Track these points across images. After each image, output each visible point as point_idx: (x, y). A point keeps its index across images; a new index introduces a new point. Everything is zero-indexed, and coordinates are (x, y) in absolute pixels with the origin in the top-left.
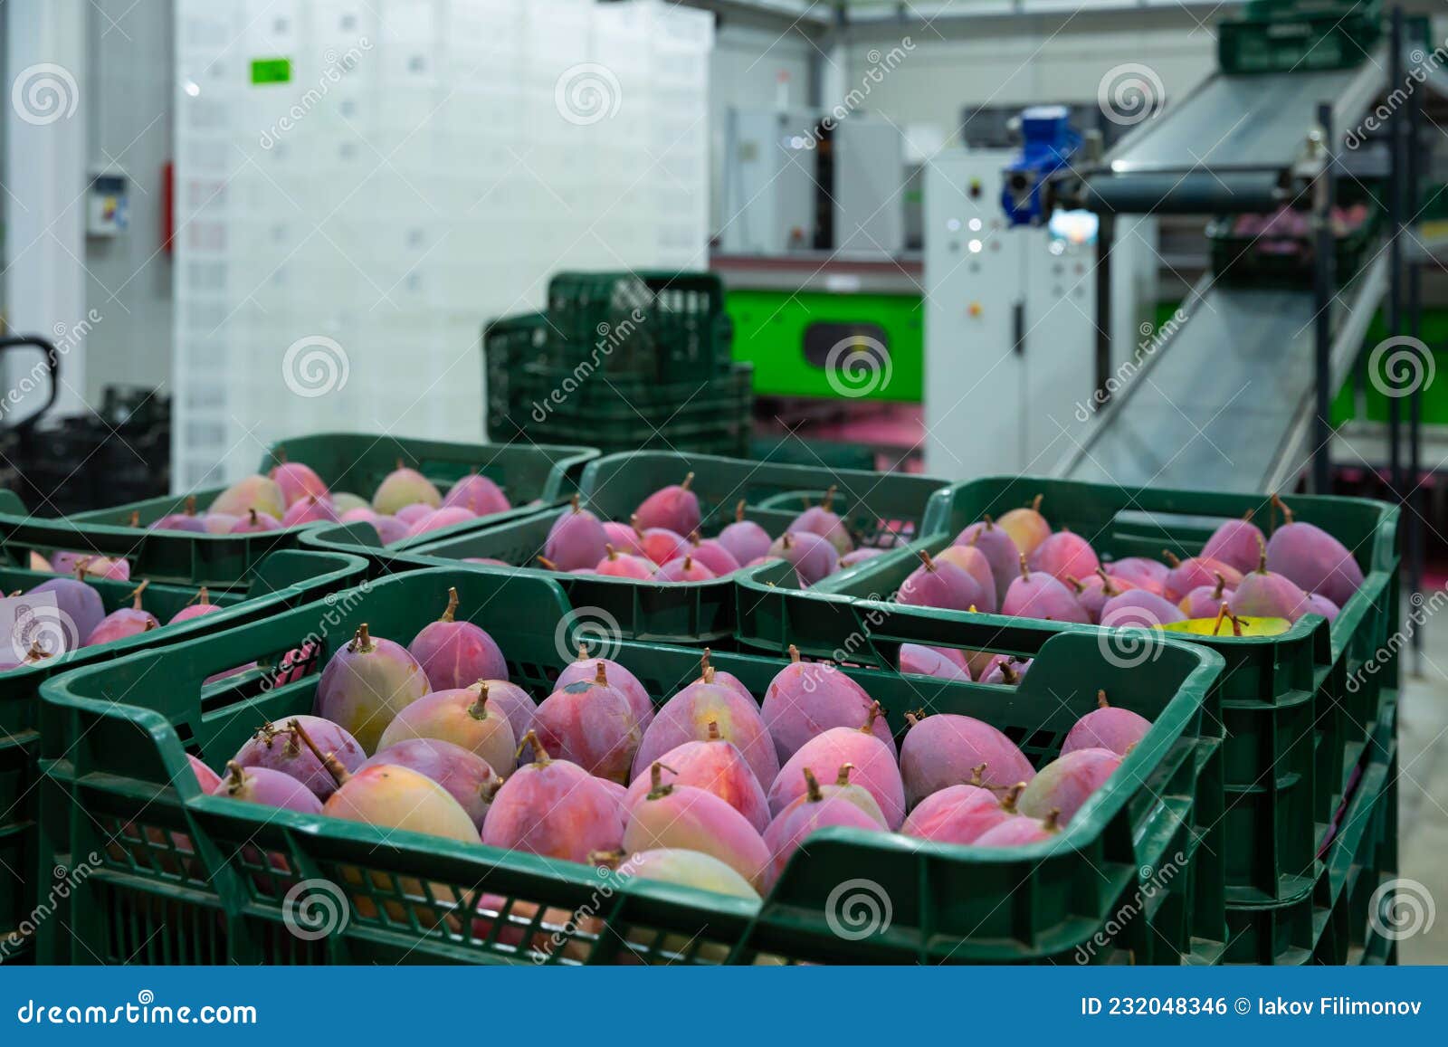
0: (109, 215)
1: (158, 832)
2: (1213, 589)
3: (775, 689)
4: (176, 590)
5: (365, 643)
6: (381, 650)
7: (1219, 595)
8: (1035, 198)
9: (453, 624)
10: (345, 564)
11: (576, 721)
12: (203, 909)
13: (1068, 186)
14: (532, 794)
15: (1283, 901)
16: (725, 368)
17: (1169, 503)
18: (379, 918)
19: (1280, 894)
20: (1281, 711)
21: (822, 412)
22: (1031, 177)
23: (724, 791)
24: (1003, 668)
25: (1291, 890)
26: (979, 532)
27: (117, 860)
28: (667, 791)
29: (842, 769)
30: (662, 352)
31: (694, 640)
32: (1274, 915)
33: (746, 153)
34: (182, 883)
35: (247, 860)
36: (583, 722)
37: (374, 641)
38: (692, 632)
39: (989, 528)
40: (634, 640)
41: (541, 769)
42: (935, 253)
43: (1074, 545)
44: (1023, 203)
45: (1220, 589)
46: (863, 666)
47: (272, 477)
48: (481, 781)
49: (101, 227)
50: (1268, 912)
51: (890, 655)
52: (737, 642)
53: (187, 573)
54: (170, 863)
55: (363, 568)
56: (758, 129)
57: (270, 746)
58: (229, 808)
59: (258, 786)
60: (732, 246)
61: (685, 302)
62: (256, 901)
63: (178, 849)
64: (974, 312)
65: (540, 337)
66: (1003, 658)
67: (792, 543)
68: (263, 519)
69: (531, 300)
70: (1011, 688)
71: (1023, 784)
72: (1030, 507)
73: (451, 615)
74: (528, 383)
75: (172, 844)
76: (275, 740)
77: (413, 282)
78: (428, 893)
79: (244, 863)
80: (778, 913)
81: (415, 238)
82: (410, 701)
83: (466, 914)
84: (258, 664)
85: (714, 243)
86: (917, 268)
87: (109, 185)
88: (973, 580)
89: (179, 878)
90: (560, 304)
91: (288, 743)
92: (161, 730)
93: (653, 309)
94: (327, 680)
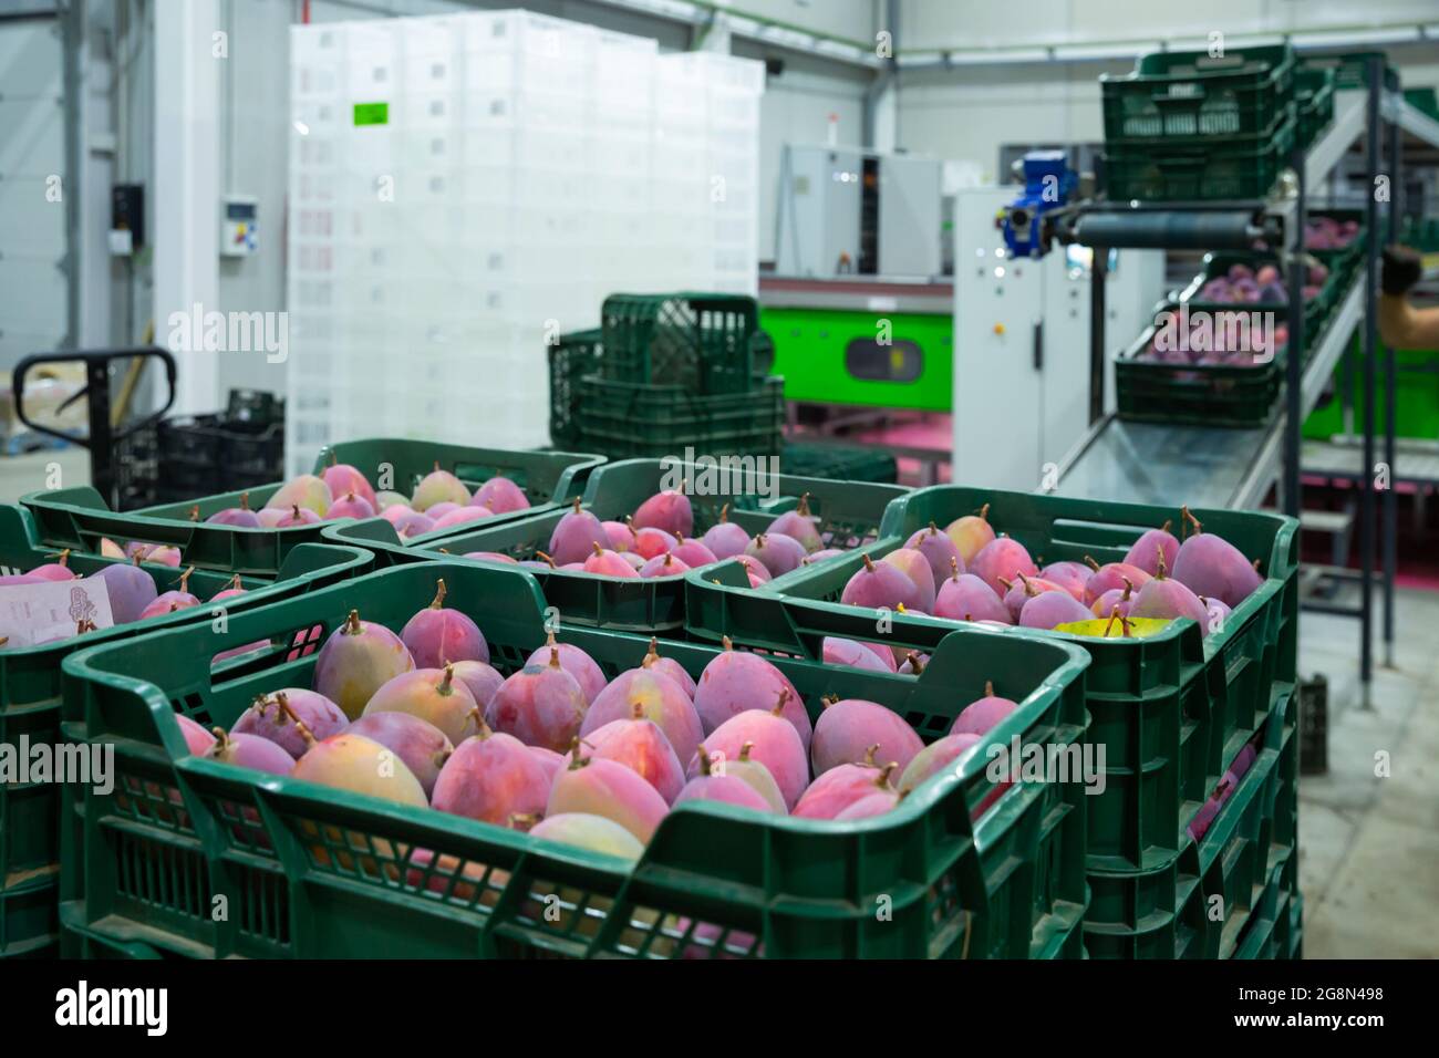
0: (240, 239)
1: (157, 788)
2: (1122, 592)
3: (707, 674)
4: (216, 576)
5: (356, 627)
6: (369, 633)
7: (1126, 597)
8: (1033, 232)
9: (441, 611)
10: (354, 556)
11: (530, 698)
12: (191, 853)
13: (1063, 222)
14: (473, 761)
15: (1146, 870)
16: (759, 381)
17: (1099, 513)
18: (332, 864)
19: (1144, 863)
20: (1147, 704)
21: (866, 418)
22: (1031, 214)
23: (642, 764)
24: (913, 661)
25: (1153, 860)
26: (923, 537)
27: (125, 809)
28: (585, 763)
29: (743, 747)
30: (704, 365)
31: (651, 629)
32: (1137, 881)
33: (801, 185)
34: (175, 831)
35: (227, 812)
36: (536, 700)
37: (364, 625)
38: (649, 622)
39: (934, 533)
40: (598, 628)
41: (482, 741)
42: (963, 279)
43: (1011, 549)
44: (1023, 237)
45: (1128, 592)
46: (792, 655)
47: (322, 477)
48: (435, 749)
49: (233, 249)
50: (1132, 879)
51: (814, 647)
52: (686, 631)
53: (227, 561)
54: (168, 814)
55: (368, 560)
56: (810, 166)
57: (262, 714)
58: (210, 768)
59: (239, 750)
60: (785, 269)
61: (725, 320)
62: (234, 847)
63: (171, 802)
64: (998, 331)
65: (599, 350)
66: (913, 653)
67: (764, 543)
68: (304, 514)
69: (589, 318)
70: (915, 678)
71: (895, 764)
72: (978, 515)
73: (440, 603)
74: (584, 392)
75: (167, 798)
76: (267, 710)
77: (493, 300)
78: (371, 846)
79: (224, 815)
80: (649, 872)
81: (495, 261)
82: (393, 676)
83: (403, 863)
84: (272, 642)
85: (766, 266)
86: (948, 290)
87: (240, 212)
88: (910, 581)
89: (172, 826)
90: (613, 322)
91: (277, 713)
92: (157, 702)
93: (697, 327)
94: (323, 658)
